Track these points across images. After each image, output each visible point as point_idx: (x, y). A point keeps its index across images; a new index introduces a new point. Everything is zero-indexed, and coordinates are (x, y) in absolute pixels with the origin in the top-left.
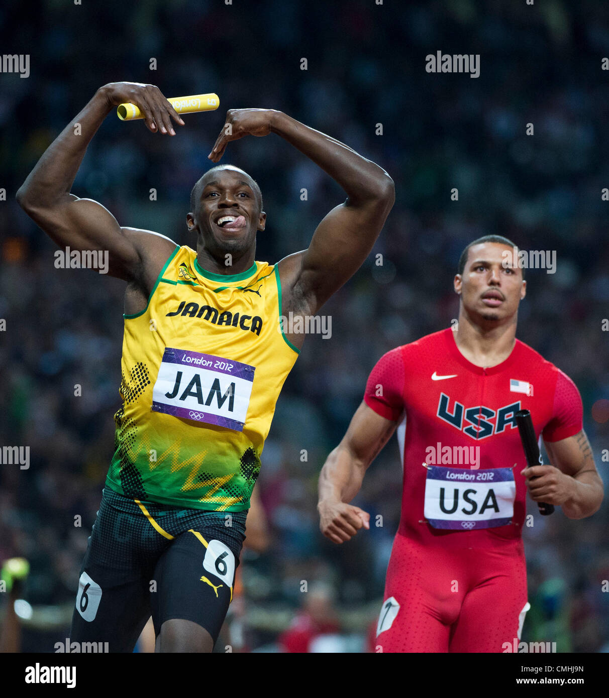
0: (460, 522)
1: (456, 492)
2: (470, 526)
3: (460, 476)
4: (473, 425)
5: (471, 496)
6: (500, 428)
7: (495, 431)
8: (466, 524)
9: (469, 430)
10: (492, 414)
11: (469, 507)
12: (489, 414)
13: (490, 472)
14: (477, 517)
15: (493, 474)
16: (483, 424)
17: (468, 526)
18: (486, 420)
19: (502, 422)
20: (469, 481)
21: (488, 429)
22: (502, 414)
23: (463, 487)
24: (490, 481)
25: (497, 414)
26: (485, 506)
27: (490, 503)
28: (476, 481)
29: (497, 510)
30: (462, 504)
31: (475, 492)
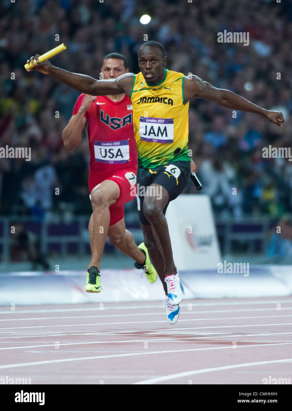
0: (107, 161)
1: (106, 150)
2: (112, 163)
3: (107, 144)
4: (113, 125)
5: (111, 151)
6: (124, 125)
7: (122, 126)
8: (110, 162)
9: (112, 126)
10: (120, 120)
11: (111, 156)
12: (119, 120)
13: (118, 142)
14: (114, 159)
15: (119, 143)
16: (117, 124)
17: (111, 163)
18: (118, 122)
19: (124, 122)
20: (110, 146)
21: (119, 126)
22: (124, 119)
23: (108, 148)
24: (118, 145)
25: (122, 120)
26: (117, 155)
27: (119, 154)
28: (113, 146)
29: (122, 157)
30: (108, 154)
31: (113, 150)
